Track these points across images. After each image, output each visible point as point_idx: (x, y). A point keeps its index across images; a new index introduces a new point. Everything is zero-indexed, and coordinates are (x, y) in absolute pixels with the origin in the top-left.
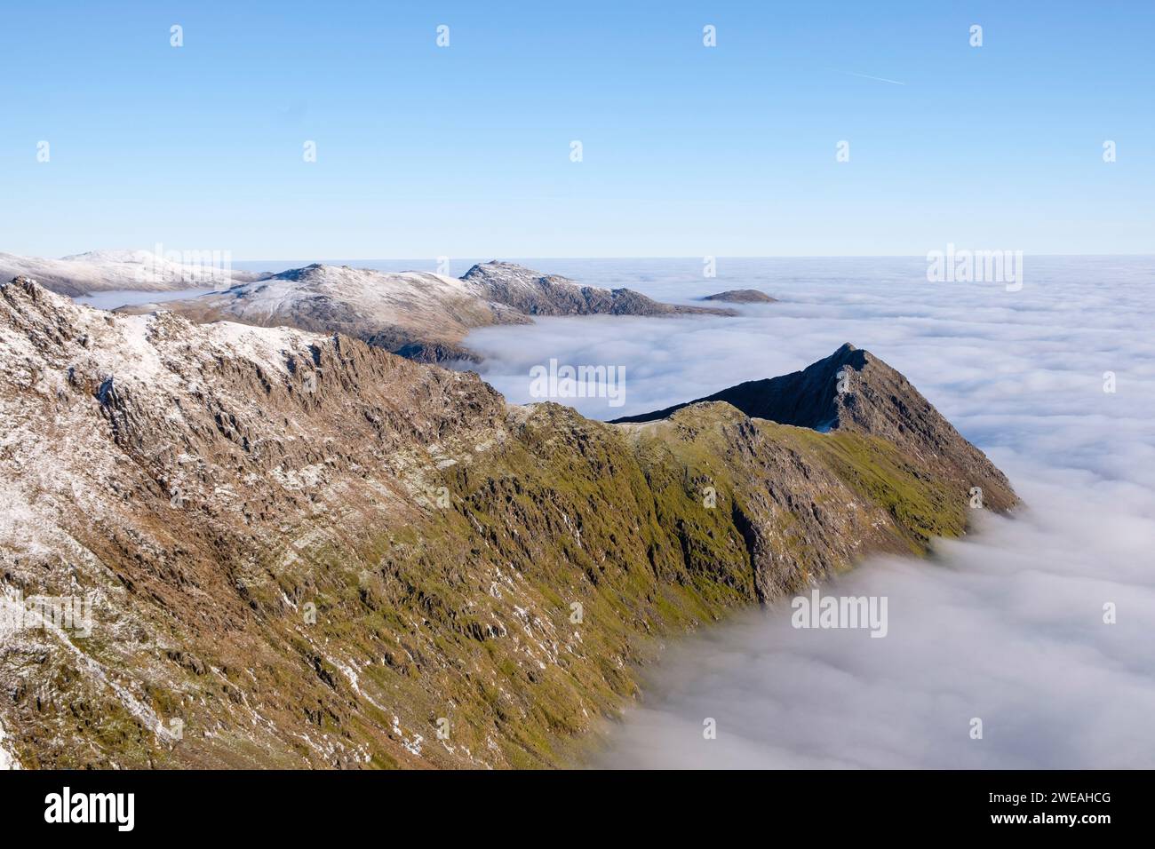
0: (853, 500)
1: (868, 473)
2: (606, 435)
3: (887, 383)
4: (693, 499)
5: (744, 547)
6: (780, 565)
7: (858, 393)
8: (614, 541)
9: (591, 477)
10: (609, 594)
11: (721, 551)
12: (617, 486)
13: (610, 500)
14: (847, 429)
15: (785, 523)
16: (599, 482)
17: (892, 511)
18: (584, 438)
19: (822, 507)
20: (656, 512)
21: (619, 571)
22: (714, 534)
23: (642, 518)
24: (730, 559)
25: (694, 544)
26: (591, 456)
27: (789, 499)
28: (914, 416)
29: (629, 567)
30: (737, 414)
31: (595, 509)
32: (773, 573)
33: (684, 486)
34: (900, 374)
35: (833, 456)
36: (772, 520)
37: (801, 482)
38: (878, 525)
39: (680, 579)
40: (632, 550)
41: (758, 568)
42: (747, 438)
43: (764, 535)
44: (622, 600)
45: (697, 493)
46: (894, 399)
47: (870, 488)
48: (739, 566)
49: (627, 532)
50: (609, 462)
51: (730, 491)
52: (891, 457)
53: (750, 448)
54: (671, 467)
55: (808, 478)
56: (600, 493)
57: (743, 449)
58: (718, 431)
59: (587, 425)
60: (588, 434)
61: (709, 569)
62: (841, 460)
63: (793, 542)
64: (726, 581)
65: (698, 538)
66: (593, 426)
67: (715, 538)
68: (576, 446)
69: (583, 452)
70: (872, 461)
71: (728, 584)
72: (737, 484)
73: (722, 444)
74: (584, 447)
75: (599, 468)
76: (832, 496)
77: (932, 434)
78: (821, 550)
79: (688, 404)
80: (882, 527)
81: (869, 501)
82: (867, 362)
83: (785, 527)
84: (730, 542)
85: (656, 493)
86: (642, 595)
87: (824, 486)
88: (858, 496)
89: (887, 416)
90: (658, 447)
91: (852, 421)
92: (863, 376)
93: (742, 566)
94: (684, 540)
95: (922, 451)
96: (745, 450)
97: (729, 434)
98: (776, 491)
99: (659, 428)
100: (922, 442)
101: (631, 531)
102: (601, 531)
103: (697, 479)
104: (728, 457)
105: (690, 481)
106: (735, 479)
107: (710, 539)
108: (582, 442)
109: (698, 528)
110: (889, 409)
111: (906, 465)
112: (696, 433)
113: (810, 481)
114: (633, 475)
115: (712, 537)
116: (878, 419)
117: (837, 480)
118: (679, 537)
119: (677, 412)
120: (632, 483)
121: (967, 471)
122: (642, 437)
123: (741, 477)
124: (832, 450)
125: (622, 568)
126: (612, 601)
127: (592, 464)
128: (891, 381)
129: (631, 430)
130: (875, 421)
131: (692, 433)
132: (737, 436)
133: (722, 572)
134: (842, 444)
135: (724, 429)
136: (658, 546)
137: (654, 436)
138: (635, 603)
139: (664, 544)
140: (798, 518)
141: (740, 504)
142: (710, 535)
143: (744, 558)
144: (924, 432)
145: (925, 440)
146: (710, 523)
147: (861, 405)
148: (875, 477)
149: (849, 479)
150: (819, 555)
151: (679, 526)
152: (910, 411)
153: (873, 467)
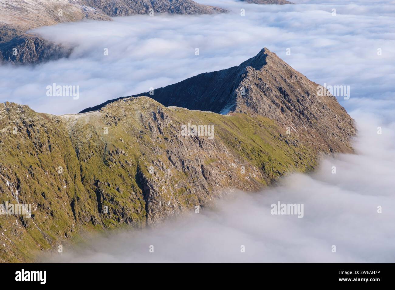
0: (234, 162)
1: (249, 142)
2: (50, 124)
3: (278, 78)
4: (108, 165)
5: (142, 198)
6: (167, 209)
7: (253, 86)
8: (44, 196)
9: (34, 152)
10: (36, 233)
11: (124, 200)
12: (53, 158)
13: (46, 169)
14: (241, 112)
15: (177, 179)
16: (39, 156)
17: (263, 168)
18: (31, 126)
19: (209, 167)
20: (81, 175)
21: (46, 217)
22: (120, 189)
23: (69, 180)
24: (131, 206)
25: (105, 196)
26: (35, 138)
27: (183, 163)
28: (294, 100)
29: (54, 214)
30: (153, 105)
31: (33, 175)
32: (162, 214)
33: (103, 157)
34: (291, 71)
35: (225, 131)
36: (167, 178)
37: (195, 150)
38: (250, 178)
39: (93, 221)
40: (58, 202)
41: (150, 212)
42: (157, 121)
43: (156, 189)
44: (45, 237)
45: (112, 161)
46: (280, 89)
47: (249, 152)
48: (137, 211)
49: (56, 189)
50: (49, 142)
51: (137, 159)
52: (270, 130)
53: (159, 128)
54: (95, 144)
55: (202, 147)
56: (39, 163)
57: (152, 129)
58: (137, 117)
59: (35, 117)
60: (35, 123)
61: (115, 213)
62: (230, 134)
63: (181, 192)
64: (126, 221)
65: (108, 192)
66: (41, 117)
67: (121, 192)
68: (25, 132)
69: (29, 136)
70: (255, 134)
71: (127, 223)
72: (143, 154)
73: (138, 127)
74: (30, 133)
75: (40, 147)
76: (219, 159)
77: (306, 112)
78: (202, 197)
79: (117, 100)
80: (252, 180)
81: (246, 161)
82: (265, 63)
83: (177, 182)
84: (132, 194)
85: (82, 163)
86: (61, 233)
87: (213, 152)
88: (239, 158)
89: (273, 102)
90: (88, 130)
91: (245, 106)
92: (261, 74)
93: (139, 210)
94: (98, 193)
95: (296, 125)
96: (155, 130)
97: (145, 119)
98: (173, 158)
99: (91, 118)
100: (296, 119)
101: (59, 189)
102: (35, 190)
103: (113, 152)
104: (140, 136)
105: (107, 153)
106: (142, 150)
107: (117, 193)
108: (30, 129)
109: (109, 185)
110: (276, 96)
111: (280, 135)
112: (119, 120)
113: (203, 149)
114: (66, 150)
115: (119, 191)
116: (265, 104)
117: (224, 147)
118: (95, 191)
119: (108, 106)
120: (65, 156)
121: (327, 137)
122: (77, 124)
123: (148, 149)
124: (225, 127)
125: (50, 214)
126: (37, 238)
127: (36, 144)
128: (281, 77)
129: (70, 119)
130: (263, 105)
131: (115, 120)
132: (150, 121)
133: (123, 215)
134: (235, 122)
135: (141, 116)
136: (78, 198)
137: (86, 123)
138: (54, 239)
139: (84, 197)
140: (187, 176)
141: (142, 168)
142: (118, 190)
143: (142, 205)
144: (300, 112)
145: (300, 118)
146: (119, 182)
147: (253, 95)
148: (254, 144)
149: (234, 147)
150: (200, 200)
151: (96, 184)
152: (292, 97)
153: (255, 137)
